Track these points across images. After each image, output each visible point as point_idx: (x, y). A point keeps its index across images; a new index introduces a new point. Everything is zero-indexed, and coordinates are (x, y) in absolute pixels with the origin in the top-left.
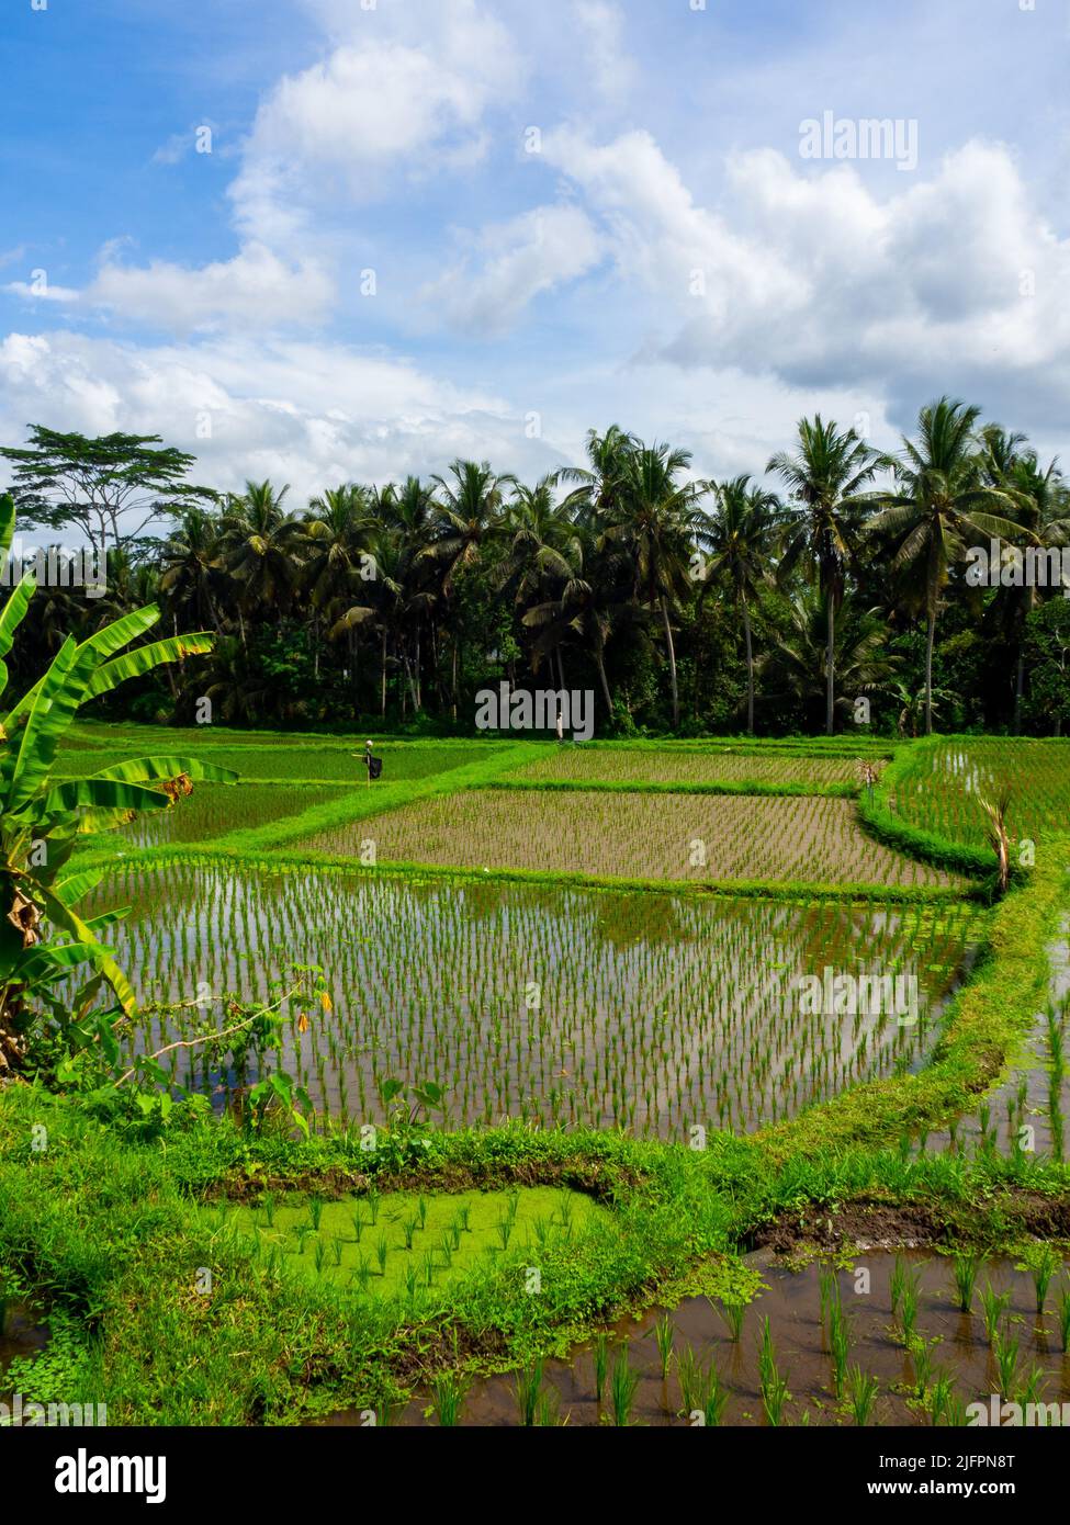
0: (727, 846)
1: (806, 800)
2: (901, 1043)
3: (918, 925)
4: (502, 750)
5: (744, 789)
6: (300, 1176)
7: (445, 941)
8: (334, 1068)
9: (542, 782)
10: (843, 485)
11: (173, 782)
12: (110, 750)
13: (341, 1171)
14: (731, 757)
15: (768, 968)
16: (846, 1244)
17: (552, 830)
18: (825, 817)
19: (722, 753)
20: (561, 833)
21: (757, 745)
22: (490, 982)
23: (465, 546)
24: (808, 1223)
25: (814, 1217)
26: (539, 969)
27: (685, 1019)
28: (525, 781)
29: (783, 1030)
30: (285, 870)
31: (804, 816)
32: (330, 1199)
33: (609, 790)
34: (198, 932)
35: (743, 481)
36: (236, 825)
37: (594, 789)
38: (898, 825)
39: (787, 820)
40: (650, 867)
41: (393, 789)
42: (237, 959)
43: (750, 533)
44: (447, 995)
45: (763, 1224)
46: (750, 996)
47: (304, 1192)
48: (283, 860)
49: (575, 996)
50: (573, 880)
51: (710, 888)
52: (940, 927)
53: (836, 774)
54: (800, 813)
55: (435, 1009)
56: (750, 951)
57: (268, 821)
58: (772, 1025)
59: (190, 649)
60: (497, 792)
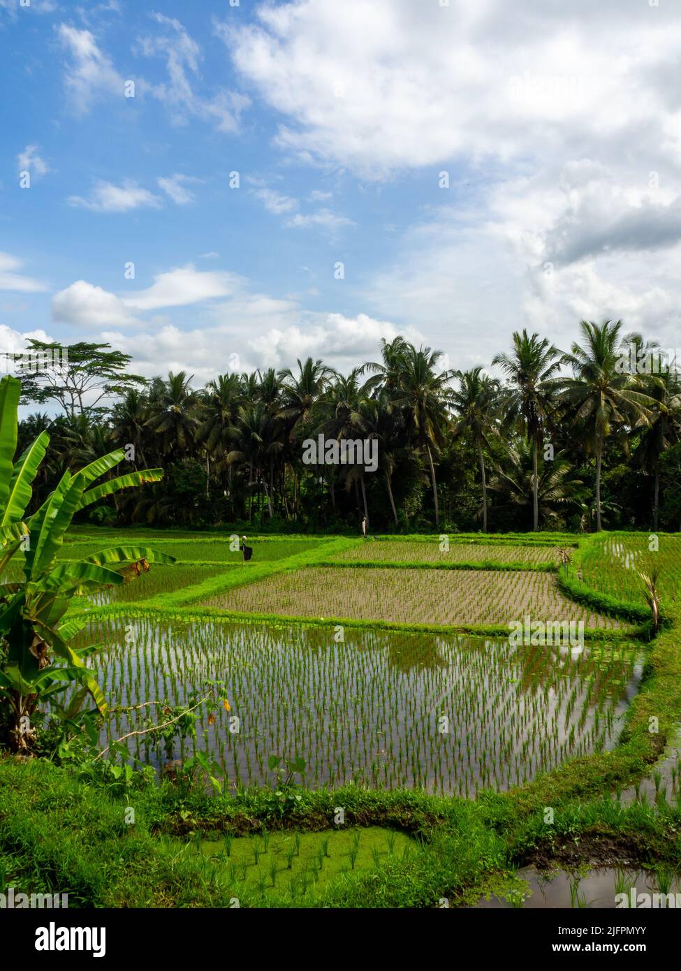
0: (475, 603)
1: (524, 573)
2: (597, 730)
3: (602, 654)
4: (328, 541)
5: (484, 566)
6: (216, 820)
7: (298, 665)
8: (230, 749)
9: (354, 562)
10: (541, 373)
11: (137, 564)
12: (77, 542)
13: (243, 817)
14: (474, 546)
15: (507, 682)
16: (583, 863)
17: (362, 593)
18: (536, 584)
19: (468, 543)
20: (368, 596)
21: (490, 538)
22: (328, 692)
23: (303, 412)
24: (557, 848)
25: (561, 845)
26: (360, 683)
27: (456, 717)
28: (344, 562)
29: (520, 723)
30: (193, 619)
31: (524, 583)
32: (237, 836)
33: (397, 567)
34: (138, 660)
35: (477, 370)
36: (159, 591)
37: (388, 566)
38: (585, 589)
39: (512, 586)
40: (426, 616)
41: (259, 567)
42: (164, 678)
43: (483, 404)
44: (300, 701)
45: (527, 849)
46: (497, 702)
47: (219, 831)
48: (191, 614)
49: (384, 701)
50: (378, 626)
51: (466, 631)
52: (616, 655)
53: (543, 556)
54: (522, 581)
55: (293, 710)
56: (495, 671)
57: (180, 588)
58: (513, 720)
59: (147, 479)
60: (326, 569)
